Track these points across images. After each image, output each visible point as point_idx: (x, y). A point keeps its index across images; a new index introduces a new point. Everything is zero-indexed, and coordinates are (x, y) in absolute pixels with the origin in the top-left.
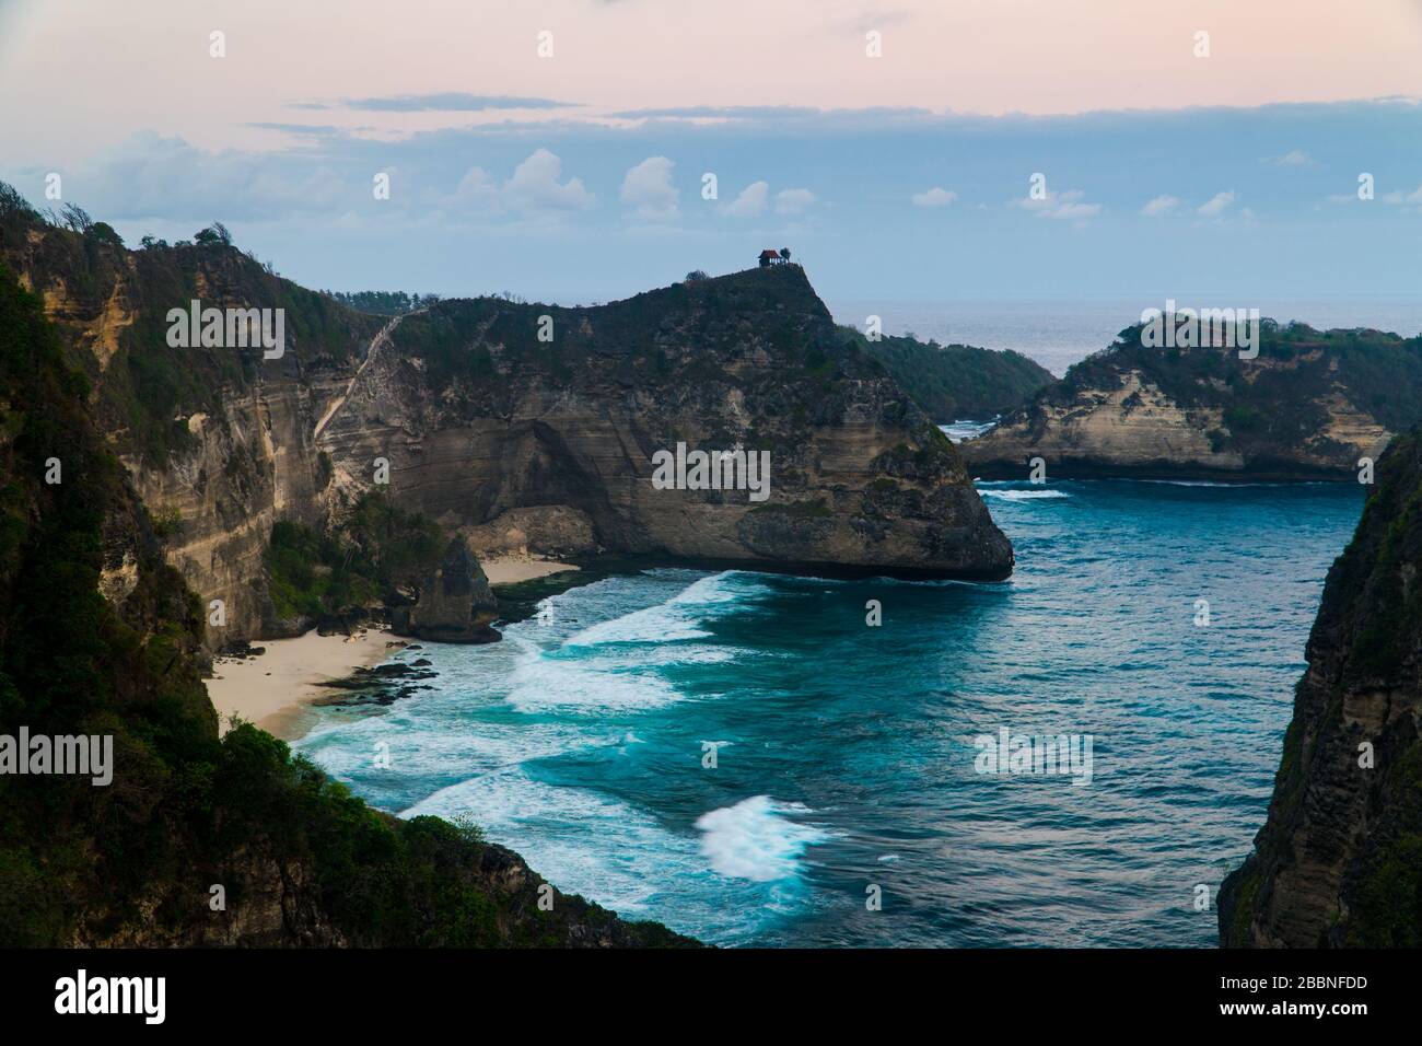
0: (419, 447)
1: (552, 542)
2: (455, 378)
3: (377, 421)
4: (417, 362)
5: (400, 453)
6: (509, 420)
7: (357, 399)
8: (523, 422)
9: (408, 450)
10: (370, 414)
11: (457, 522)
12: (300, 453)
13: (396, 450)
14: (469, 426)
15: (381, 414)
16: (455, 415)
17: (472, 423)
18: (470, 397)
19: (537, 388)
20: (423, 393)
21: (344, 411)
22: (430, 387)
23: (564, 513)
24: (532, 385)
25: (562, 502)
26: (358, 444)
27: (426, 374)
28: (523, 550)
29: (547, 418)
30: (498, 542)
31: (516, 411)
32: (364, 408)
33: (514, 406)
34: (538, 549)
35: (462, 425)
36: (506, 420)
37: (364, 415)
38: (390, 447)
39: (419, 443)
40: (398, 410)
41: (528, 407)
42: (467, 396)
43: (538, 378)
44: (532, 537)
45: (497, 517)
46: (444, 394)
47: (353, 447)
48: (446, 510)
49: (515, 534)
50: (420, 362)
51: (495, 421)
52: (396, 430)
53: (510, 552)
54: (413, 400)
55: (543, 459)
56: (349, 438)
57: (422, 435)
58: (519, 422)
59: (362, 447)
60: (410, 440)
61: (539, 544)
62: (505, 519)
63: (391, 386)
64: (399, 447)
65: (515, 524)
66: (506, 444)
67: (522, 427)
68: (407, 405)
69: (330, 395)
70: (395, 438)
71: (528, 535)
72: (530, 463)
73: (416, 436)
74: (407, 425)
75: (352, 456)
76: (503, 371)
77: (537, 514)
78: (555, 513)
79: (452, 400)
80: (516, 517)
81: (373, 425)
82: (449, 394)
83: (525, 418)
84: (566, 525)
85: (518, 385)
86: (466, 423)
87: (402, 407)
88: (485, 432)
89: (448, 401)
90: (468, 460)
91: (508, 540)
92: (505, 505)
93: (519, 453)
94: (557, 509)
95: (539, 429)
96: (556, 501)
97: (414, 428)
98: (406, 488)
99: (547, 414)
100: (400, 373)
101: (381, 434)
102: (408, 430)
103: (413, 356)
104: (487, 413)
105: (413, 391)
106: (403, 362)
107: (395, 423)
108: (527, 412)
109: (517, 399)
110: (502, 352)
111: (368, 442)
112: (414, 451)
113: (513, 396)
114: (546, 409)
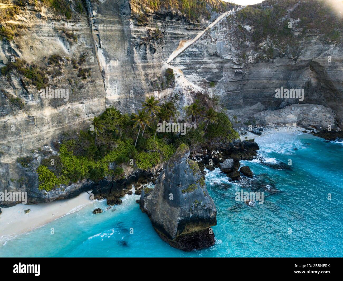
0: (241, 71)
1: (311, 122)
2: (268, 36)
3: (215, 55)
4: (248, 28)
5: (228, 73)
6: (296, 60)
7: (202, 42)
8: (304, 61)
9: (234, 72)
10: (211, 51)
11: (262, 108)
12: (132, 66)
13: (227, 71)
14: (273, 62)
15: (218, 51)
16: (265, 55)
17: (275, 61)
18: (276, 47)
19: (316, 43)
20: (248, 43)
21: (193, 48)
22: (253, 40)
23: (320, 109)
24: (312, 41)
25: (320, 103)
26: (202, 66)
27: (252, 34)
28: (295, 125)
29: (319, 59)
30: (282, 120)
31: (301, 55)
32: (207, 48)
33: (300, 52)
34: (302, 125)
35: (268, 61)
36: (294, 59)
37: (207, 51)
38: (224, 70)
39: (241, 69)
40: (230, 50)
41: (308, 53)
42: (274, 46)
43: (317, 37)
44: (300, 119)
45: (283, 107)
46: (260, 45)
47: (199, 68)
48: (257, 103)
49: (291, 117)
50: (250, 28)
51: (288, 60)
52: (228, 61)
53: (287, 125)
54: (242, 47)
55: (313, 81)
56: (196, 63)
57: (243, 64)
58: (302, 61)
59: (204, 68)
60: (235, 67)
61: (304, 123)
62: (287, 109)
63: (228, 38)
64: (229, 70)
65: (292, 112)
66: (293, 72)
67: (303, 64)
68: (237, 49)
69: (182, 37)
70: (227, 65)
71: (298, 118)
72: (306, 83)
73: (240, 65)
74: (235, 59)
75: (197, 72)
76: (297, 34)
77: (305, 108)
78: (315, 109)
79: (265, 48)
80: (293, 108)
81: (213, 57)
82: (264, 44)
83: (305, 59)
84: (320, 115)
85: (304, 41)
86: (271, 60)
87: (233, 49)
88: (281, 66)
89: (262, 48)
90: (270, 79)
91: (287, 119)
92: (289, 102)
93: (300, 78)
94: (316, 106)
95: (313, 65)
96: (317, 102)
97: (239, 61)
98: (231, 91)
99: (320, 57)
100: (236, 32)
101: (218, 62)
102: (235, 61)
103: (247, 25)
104: (284, 56)
105: (242, 42)
106: (239, 26)
107: (228, 57)
108: (307, 56)
109: (302, 49)
110: (298, 23)
111: (208, 66)
112: (237, 73)
113: (300, 47)
114: (319, 54)
